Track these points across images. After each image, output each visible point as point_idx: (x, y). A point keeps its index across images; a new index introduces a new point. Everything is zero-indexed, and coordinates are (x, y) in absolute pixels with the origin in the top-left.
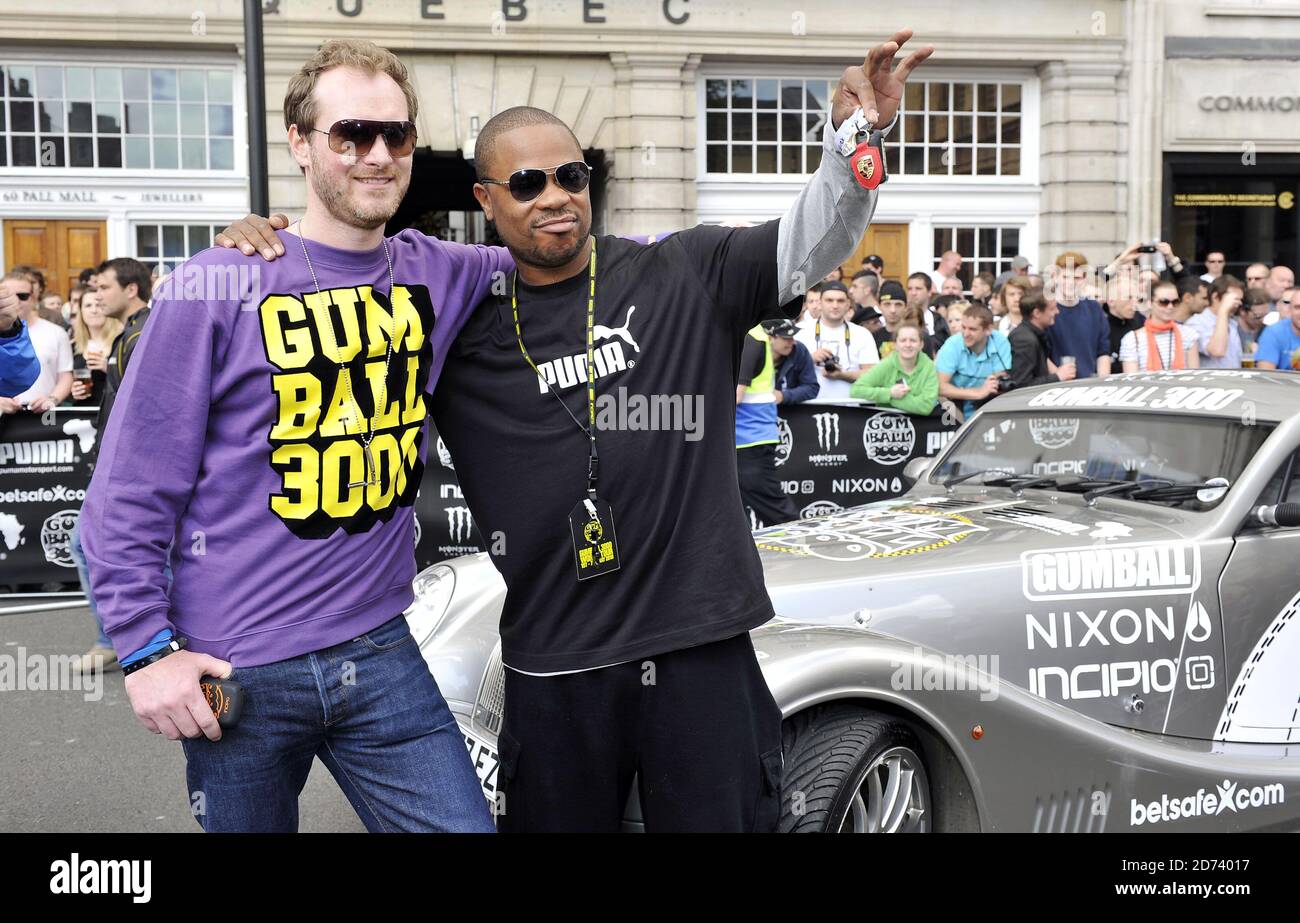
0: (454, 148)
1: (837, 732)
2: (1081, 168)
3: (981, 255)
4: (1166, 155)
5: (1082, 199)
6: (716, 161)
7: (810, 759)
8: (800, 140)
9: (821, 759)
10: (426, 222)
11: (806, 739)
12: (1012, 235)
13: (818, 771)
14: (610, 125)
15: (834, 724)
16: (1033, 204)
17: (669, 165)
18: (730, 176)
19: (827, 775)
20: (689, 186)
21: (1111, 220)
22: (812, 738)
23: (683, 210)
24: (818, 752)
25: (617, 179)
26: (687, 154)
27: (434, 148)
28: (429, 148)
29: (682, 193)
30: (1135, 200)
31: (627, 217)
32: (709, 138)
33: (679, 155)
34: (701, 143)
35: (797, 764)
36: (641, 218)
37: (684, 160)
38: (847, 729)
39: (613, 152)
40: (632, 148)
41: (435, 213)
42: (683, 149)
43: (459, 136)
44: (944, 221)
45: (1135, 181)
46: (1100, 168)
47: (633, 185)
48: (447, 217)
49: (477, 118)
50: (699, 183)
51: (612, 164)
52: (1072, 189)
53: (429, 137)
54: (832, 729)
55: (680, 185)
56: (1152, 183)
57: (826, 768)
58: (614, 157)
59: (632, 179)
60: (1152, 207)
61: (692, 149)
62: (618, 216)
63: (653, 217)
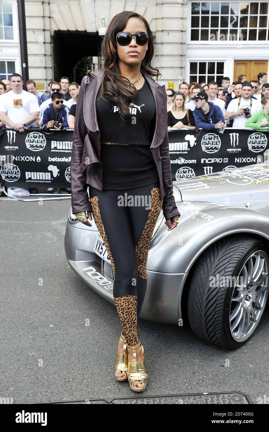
0: (95, 31)
1: (238, 244)
6: (194, 36)
7: (228, 254)
8: (228, 27)
9: (232, 254)
10: (84, 61)
11: (226, 247)
13: (231, 258)
14: (154, 22)
15: (237, 242)
17: (175, 37)
18: (200, 42)
19: (234, 259)
20: (184, 46)
22: (229, 246)
23: (181, 55)
24: (231, 251)
25: (157, 43)
26: (184, 33)
27: (88, 31)
28: (86, 31)
29: (181, 49)
31: (160, 58)
32: (192, 27)
33: (181, 33)
34: (189, 29)
35: (223, 255)
36: (164, 59)
37: (182, 35)
38: (241, 243)
39: (155, 32)
40: (162, 31)
41: (87, 57)
42: (182, 31)
43: (97, 26)
47: (163, 45)
48: (92, 59)
49: (104, 19)
50: (188, 45)
51: (155, 37)
53: (86, 28)
54: (236, 243)
55: (181, 46)
57: (233, 257)
58: (156, 35)
59: (162, 43)
61: (186, 31)
62: (157, 58)
63: (170, 58)
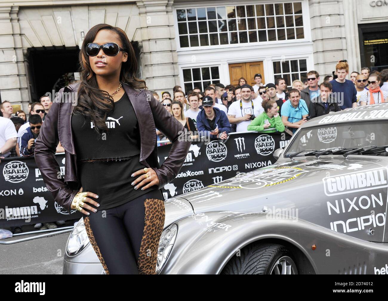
0: (75, 45)
1: (261, 253)
2: (327, 33)
3: (292, 71)
4: (359, 25)
5: (329, 45)
6: (184, 43)
7: (252, 264)
8: (217, 31)
9: (256, 264)
10: (65, 78)
11: (249, 257)
12: (303, 62)
13: (255, 268)
14: (139, 31)
15: (259, 250)
16: (310, 49)
17: (164, 45)
18: (190, 48)
19: (259, 269)
20: (174, 53)
21: (341, 52)
23: (172, 63)
24: (254, 261)
25: (144, 53)
26: (172, 41)
27: (66, 46)
28: (64, 46)
29: (171, 56)
30: (349, 44)
31: (150, 68)
32: (180, 34)
33: (169, 41)
34: (177, 35)
35: (247, 267)
36: (155, 68)
37: (171, 42)
38: (264, 251)
39: (142, 42)
40: (149, 40)
41: (68, 74)
42: (170, 39)
43: (76, 40)
44: (276, 59)
45: (348, 37)
46: (335, 33)
47: (151, 54)
48: (73, 75)
49: (83, 32)
50: (177, 52)
51: (142, 47)
52: (324, 42)
53: (64, 42)
55: (170, 53)
56: (355, 37)
57: (258, 267)
58: (142, 44)
59: (151, 52)
60: (356, 46)
61: (174, 38)
62: (146, 68)
63: (160, 67)
